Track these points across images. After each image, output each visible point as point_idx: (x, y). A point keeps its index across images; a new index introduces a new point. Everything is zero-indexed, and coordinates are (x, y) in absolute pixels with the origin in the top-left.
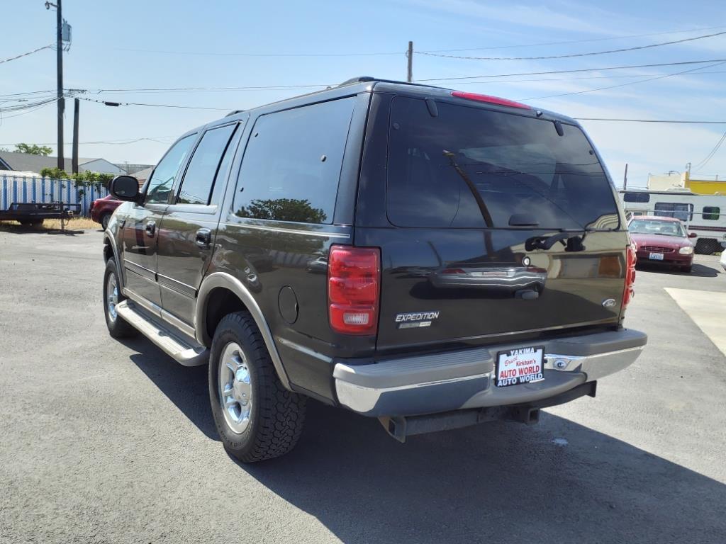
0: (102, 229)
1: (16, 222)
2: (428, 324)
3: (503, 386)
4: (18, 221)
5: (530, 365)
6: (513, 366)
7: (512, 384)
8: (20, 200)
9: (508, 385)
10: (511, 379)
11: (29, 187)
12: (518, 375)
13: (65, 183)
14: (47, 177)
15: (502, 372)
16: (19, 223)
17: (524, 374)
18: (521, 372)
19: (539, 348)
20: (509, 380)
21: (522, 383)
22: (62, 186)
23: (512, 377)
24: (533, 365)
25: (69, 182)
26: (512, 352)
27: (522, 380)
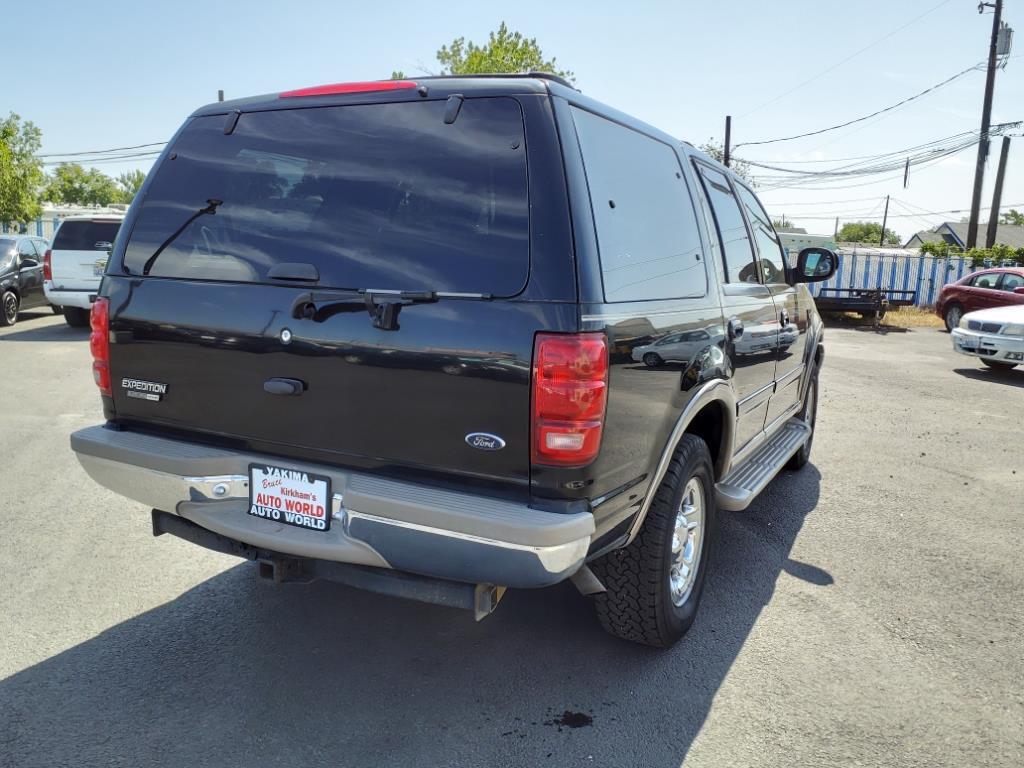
0: (945, 329)
1: (856, 315)
2: (156, 398)
3: (259, 516)
4: (859, 314)
5: (306, 501)
6: (275, 492)
7: (271, 518)
8: (859, 285)
9: (265, 517)
10: (271, 509)
11: (887, 269)
12: (283, 508)
13: (955, 264)
14: (928, 254)
15: (259, 495)
16: (860, 316)
17: (294, 511)
18: (289, 505)
19: (322, 478)
20: (269, 511)
21: (290, 523)
22: (950, 268)
23: (274, 507)
24: (310, 502)
25: (961, 261)
26: (270, 470)
27: (289, 518)
